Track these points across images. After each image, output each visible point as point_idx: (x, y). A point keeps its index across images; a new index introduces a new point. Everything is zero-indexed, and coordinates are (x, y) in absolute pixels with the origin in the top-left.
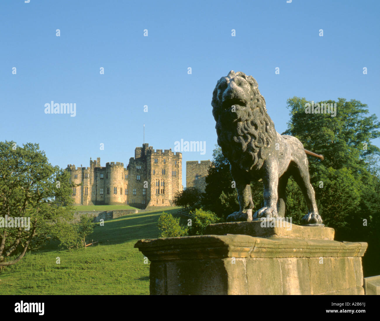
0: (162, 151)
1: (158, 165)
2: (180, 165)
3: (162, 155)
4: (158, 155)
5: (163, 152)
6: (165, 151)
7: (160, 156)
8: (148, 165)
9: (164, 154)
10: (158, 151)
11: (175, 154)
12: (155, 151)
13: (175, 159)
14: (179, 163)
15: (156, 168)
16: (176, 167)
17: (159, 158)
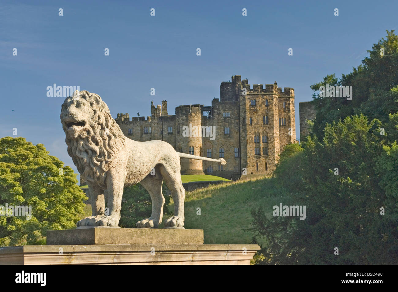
0: (262, 86)
1: (257, 110)
2: (291, 109)
3: (263, 93)
4: (256, 93)
5: (264, 88)
6: (267, 86)
7: (260, 96)
8: (241, 110)
9: (265, 92)
10: (255, 87)
11: (283, 91)
12: (252, 88)
13: (283, 99)
14: (289, 104)
15: (253, 114)
16: (285, 112)
17: (257, 99)
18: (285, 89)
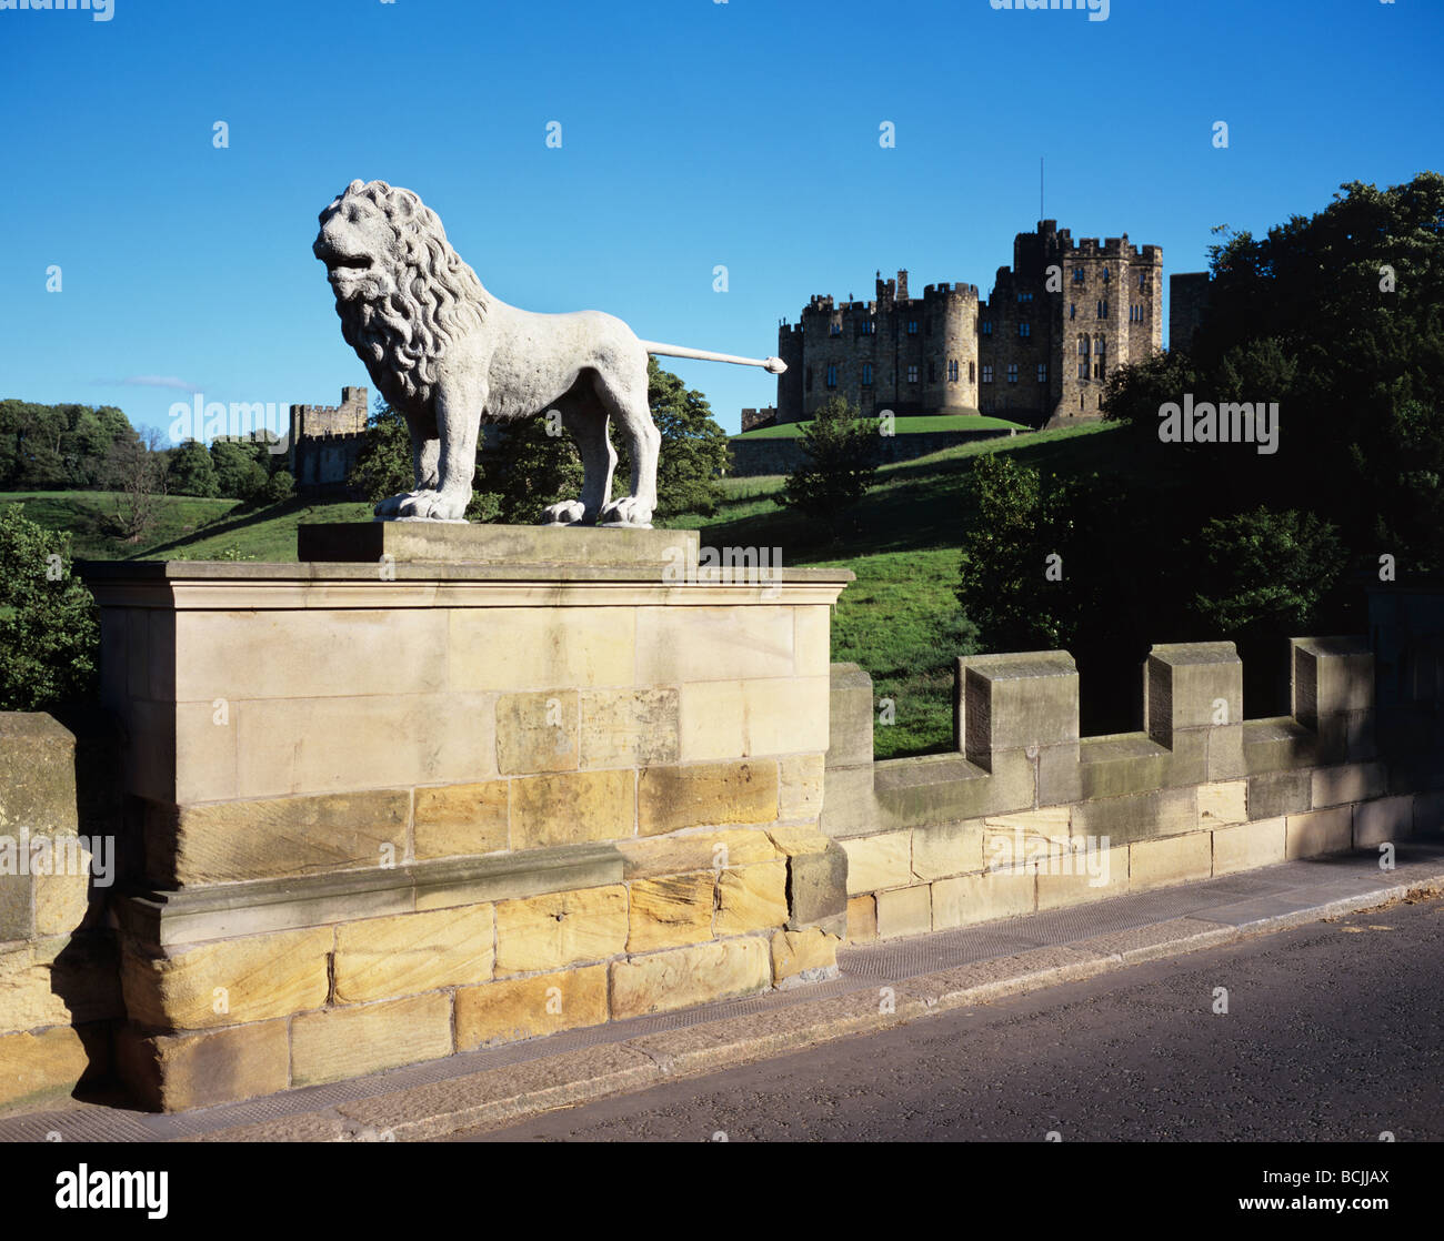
0: (1096, 243)
1: (1085, 289)
2: (1154, 288)
3: (1099, 255)
4: (1085, 255)
5: (1102, 245)
6: (1108, 242)
7: (1092, 261)
9: (1103, 254)
10: (1083, 242)
11: (1140, 252)
12: (1077, 245)
13: (1138, 268)
14: (1151, 278)
15: (1079, 298)
16: (1141, 292)
17: (1087, 268)
18: (1144, 248)
